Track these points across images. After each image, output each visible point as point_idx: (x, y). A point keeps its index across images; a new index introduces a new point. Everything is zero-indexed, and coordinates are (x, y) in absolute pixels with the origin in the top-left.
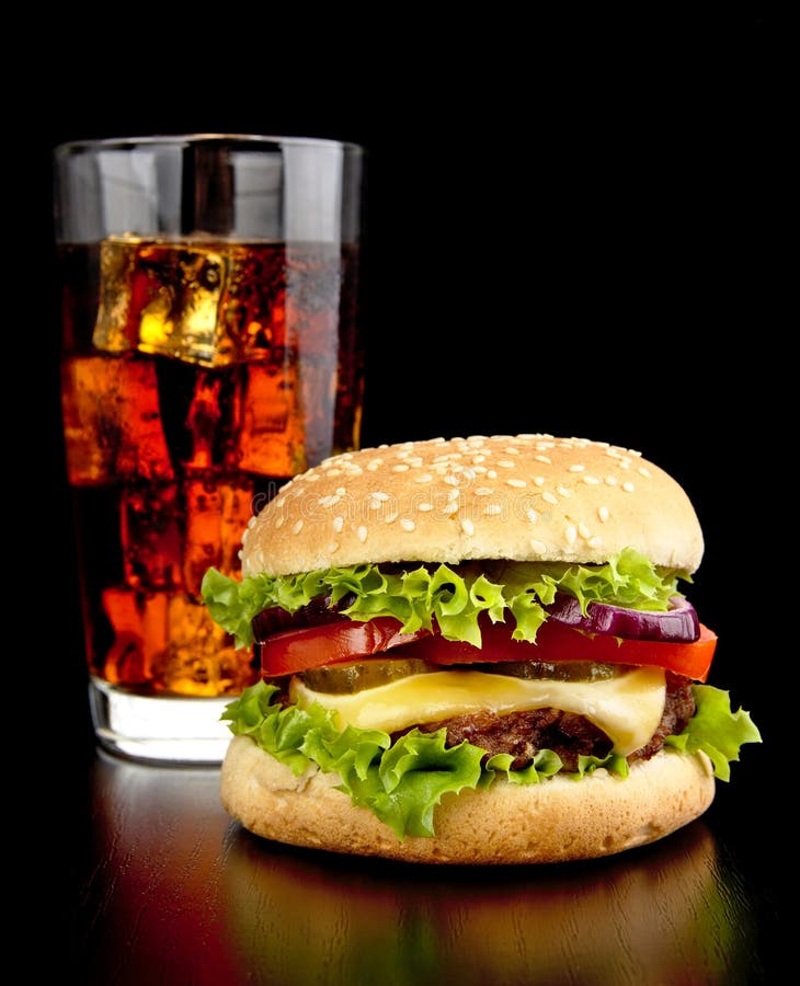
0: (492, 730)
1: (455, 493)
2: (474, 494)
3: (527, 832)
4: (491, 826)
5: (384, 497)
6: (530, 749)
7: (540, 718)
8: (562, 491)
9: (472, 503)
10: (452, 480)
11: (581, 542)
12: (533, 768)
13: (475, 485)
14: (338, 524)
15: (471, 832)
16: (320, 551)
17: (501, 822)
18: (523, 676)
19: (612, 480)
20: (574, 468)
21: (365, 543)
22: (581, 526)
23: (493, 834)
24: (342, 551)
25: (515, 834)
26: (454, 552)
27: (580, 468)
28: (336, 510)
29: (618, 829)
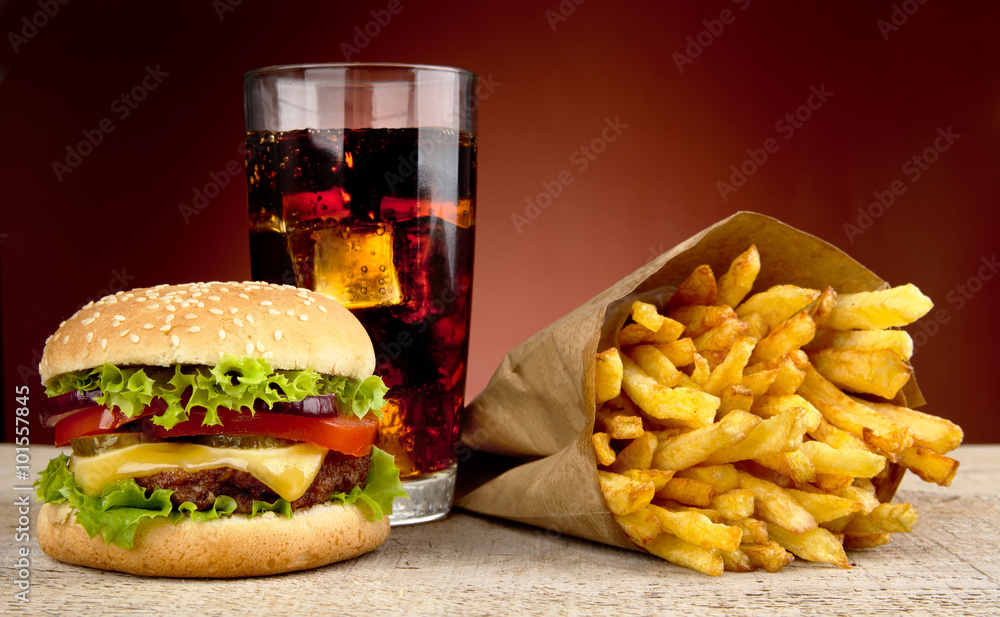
0: (185, 483)
1: (171, 317)
2: (184, 318)
3: (208, 554)
4: (181, 549)
5: (123, 318)
6: (211, 494)
7: (219, 475)
8: (250, 318)
9: (181, 324)
10: (172, 308)
11: (257, 354)
12: (214, 509)
13: (187, 312)
14: (90, 336)
15: (168, 552)
16: (78, 356)
17: (189, 546)
18: (212, 446)
19: (291, 313)
20: (263, 303)
21: (105, 350)
22: (259, 343)
23: (183, 554)
24: (91, 356)
25: (199, 555)
26: (166, 358)
27: (269, 303)
28: (91, 327)
29: (278, 555)
